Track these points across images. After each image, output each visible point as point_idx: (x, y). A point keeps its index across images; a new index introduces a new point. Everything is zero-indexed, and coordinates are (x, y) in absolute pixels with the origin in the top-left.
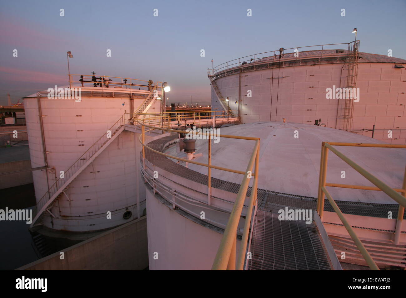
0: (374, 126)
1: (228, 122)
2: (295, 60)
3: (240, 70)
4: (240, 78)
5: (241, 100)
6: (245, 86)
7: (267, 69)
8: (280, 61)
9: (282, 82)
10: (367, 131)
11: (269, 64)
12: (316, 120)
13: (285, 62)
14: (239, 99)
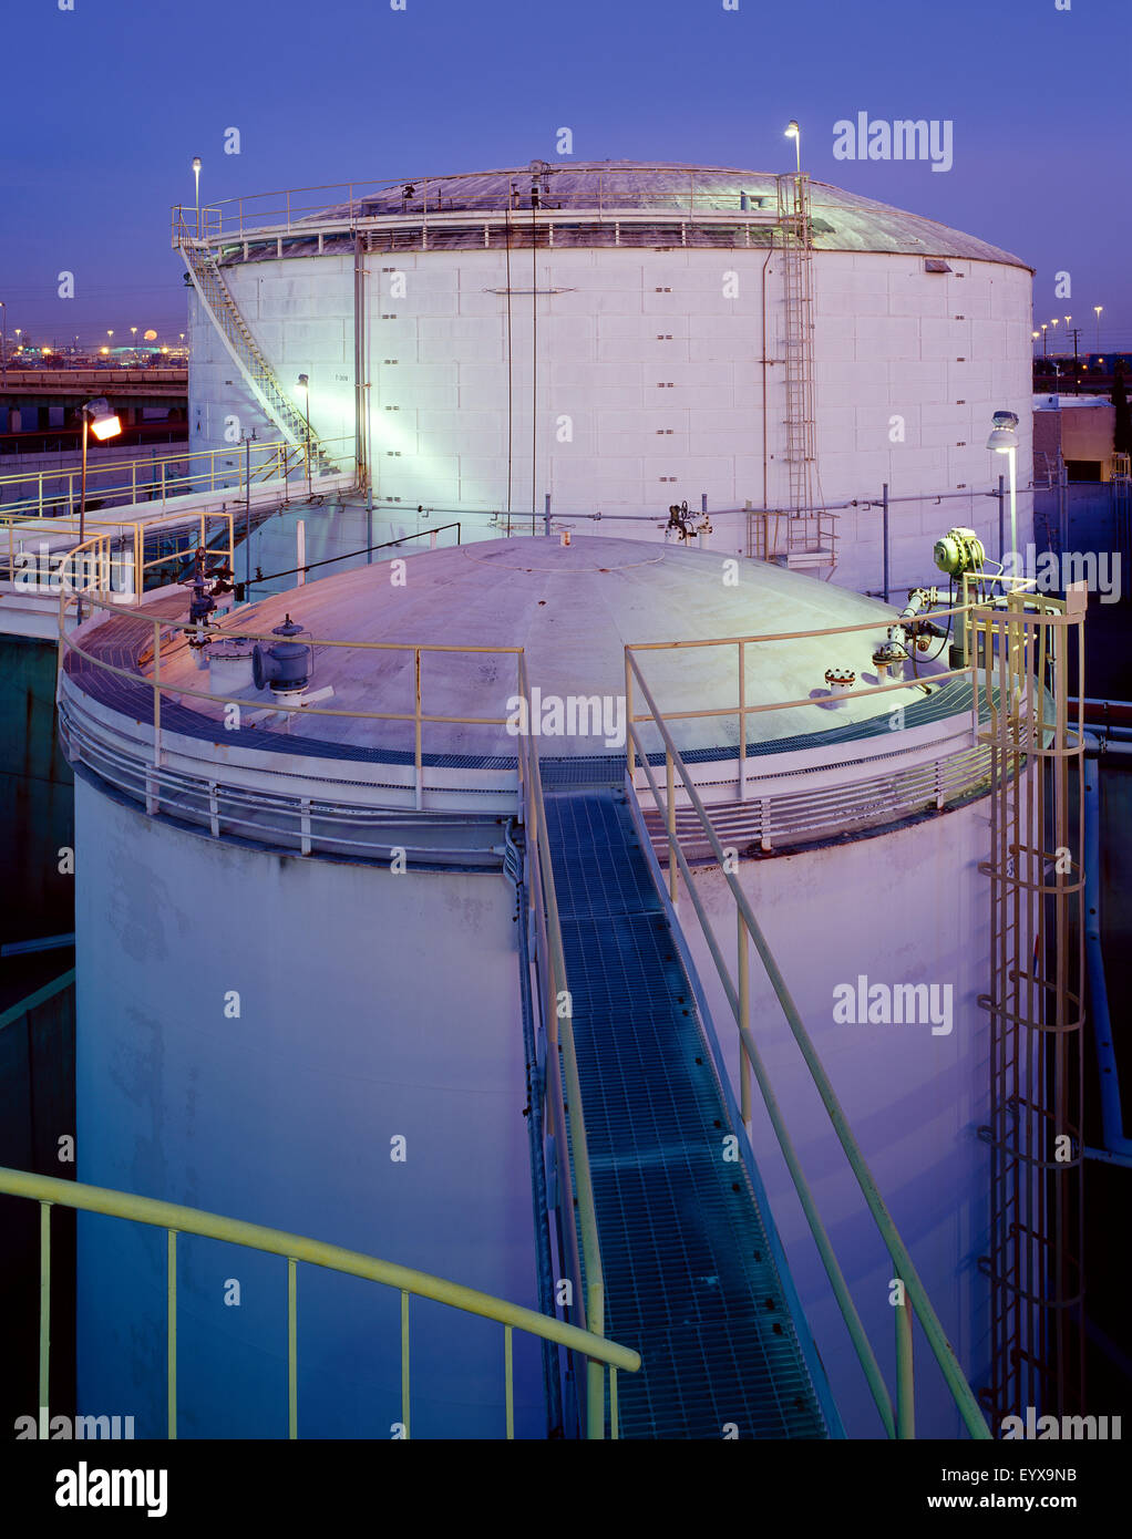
0: (885, 486)
1: (310, 501)
2: (594, 224)
3: (355, 242)
4: (359, 276)
5: (369, 385)
6: (386, 317)
7: (485, 249)
8: (538, 221)
9: (549, 313)
10: (866, 506)
11: (491, 227)
12: (671, 507)
13: (557, 226)
14: (357, 382)
